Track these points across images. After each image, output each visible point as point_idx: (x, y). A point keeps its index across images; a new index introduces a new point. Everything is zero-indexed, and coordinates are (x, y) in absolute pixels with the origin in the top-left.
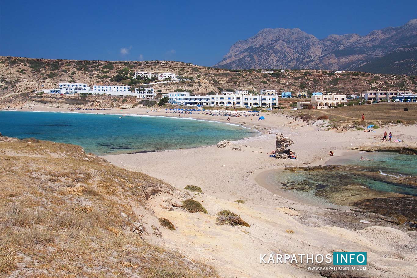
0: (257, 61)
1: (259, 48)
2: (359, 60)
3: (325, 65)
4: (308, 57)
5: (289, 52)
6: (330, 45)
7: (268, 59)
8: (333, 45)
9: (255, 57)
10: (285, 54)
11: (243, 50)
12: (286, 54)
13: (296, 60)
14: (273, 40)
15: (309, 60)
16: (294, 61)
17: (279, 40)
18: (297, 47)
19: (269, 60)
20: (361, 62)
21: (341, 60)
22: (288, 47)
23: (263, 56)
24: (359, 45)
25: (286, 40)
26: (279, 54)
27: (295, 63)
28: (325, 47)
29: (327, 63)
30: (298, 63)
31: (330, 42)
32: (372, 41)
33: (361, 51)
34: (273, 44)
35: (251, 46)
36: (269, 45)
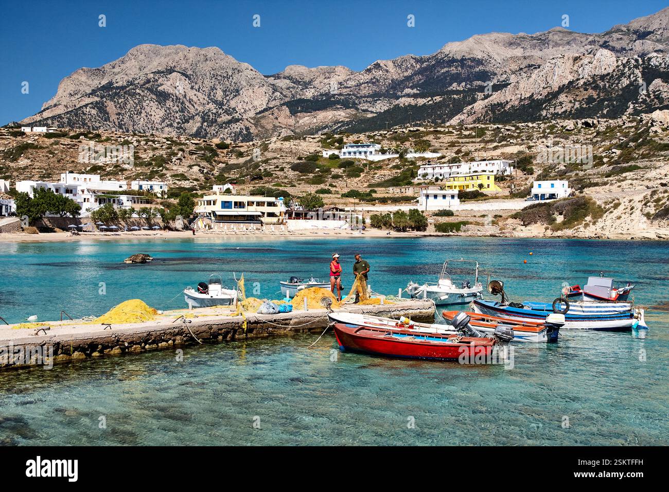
0: (113, 117)
1: (126, 87)
2: (336, 122)
3: (267, 130)
4: (227, 112)
5: (195, 99)
6: (288, 89)
7: (141, 112)
8: (293, 88)
9: (111, 107)
10: (183, 103)
11: (89, 91)
12: (187, 104)
13: (203, 118)
14: (159, 72)
15: (230, 118)
16: (198, 118)
17: (171, 71)
18: (213, 88)
19: (143, 115)
20: (339, 125)
21: (301, 121)
22: (192, 88)
23: (128, 107)
24: (345, 90)
25: (189, 72)
26: (169, 103)
27: (199, 125)
28: (275, 90)
29: (270, 127)
30: (205, 124)
31: (288, 81)
32: (373, 83)
33: (346, 104)
34: (157, 81)
35: (111, 83)
36: (148, 81)
